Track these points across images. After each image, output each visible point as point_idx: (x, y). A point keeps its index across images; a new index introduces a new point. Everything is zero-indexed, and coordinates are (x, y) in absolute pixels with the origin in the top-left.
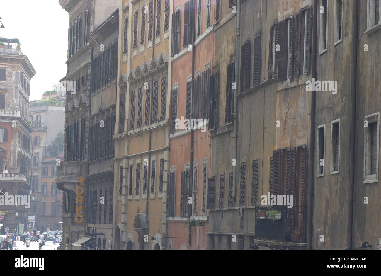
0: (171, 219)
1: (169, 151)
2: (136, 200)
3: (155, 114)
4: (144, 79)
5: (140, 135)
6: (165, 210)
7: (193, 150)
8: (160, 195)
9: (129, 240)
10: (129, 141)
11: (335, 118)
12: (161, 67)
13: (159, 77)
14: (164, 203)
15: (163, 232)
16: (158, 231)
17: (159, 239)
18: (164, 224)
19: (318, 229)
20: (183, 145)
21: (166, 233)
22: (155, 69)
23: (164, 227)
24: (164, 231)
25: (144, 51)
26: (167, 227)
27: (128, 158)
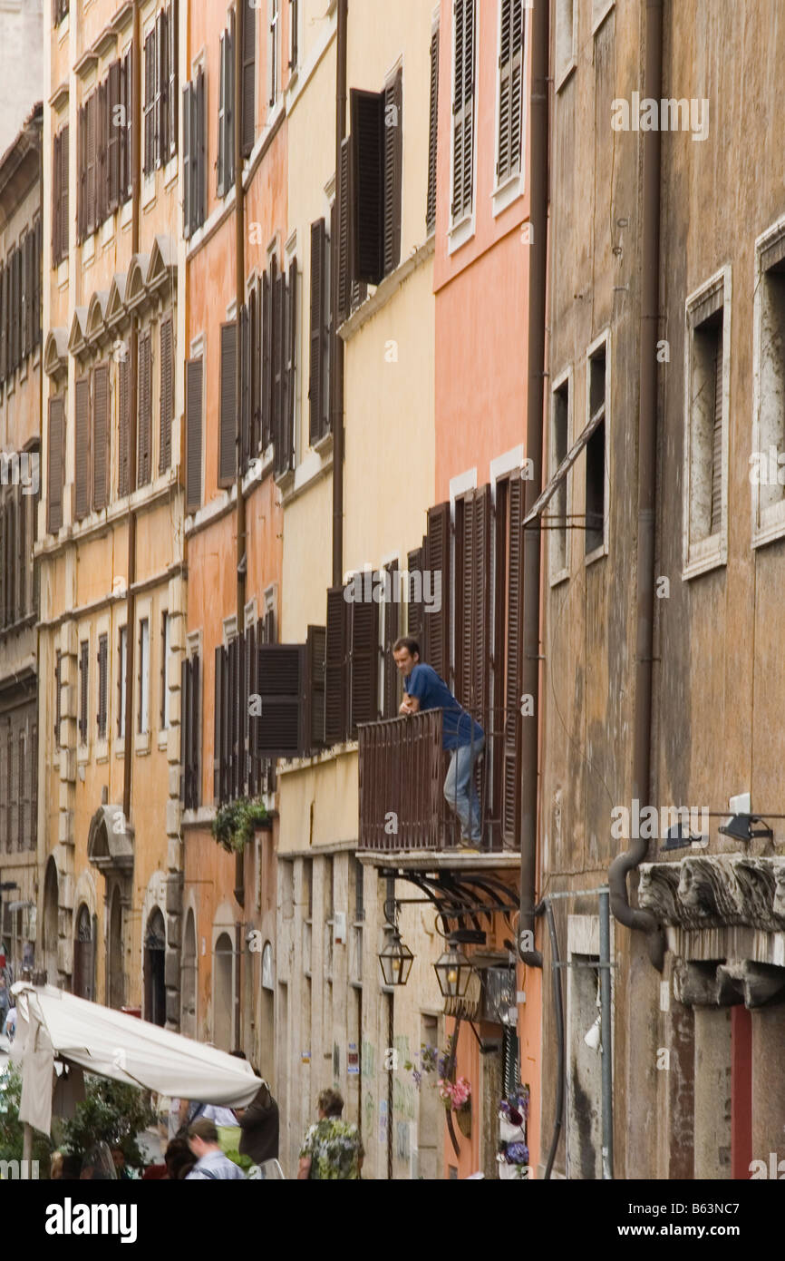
0: (190, 817)
1: (186, 578)
2: (100, 762)
3: (146, 456)
4: (112, 334)
5: (105, 532)
6: (175, 788)
7: (244, 566)
8: (162, 737)
9: (81, 901)
10: (78, 560)
11: (599, 331)
12: (157, 285)
13: (154, 322)
14: (173, 763)
15: (171, 865)
16: (159, 864)
17: (159, 892)
18: (173, 836)
19: (555, 793)
20: (221, 554)
21: (178, 868)
22: (141, 296)
23: (173, 845)
24: (172, 860)
25: (113, 237)
26: (182, 848)
27: (75, 617)
